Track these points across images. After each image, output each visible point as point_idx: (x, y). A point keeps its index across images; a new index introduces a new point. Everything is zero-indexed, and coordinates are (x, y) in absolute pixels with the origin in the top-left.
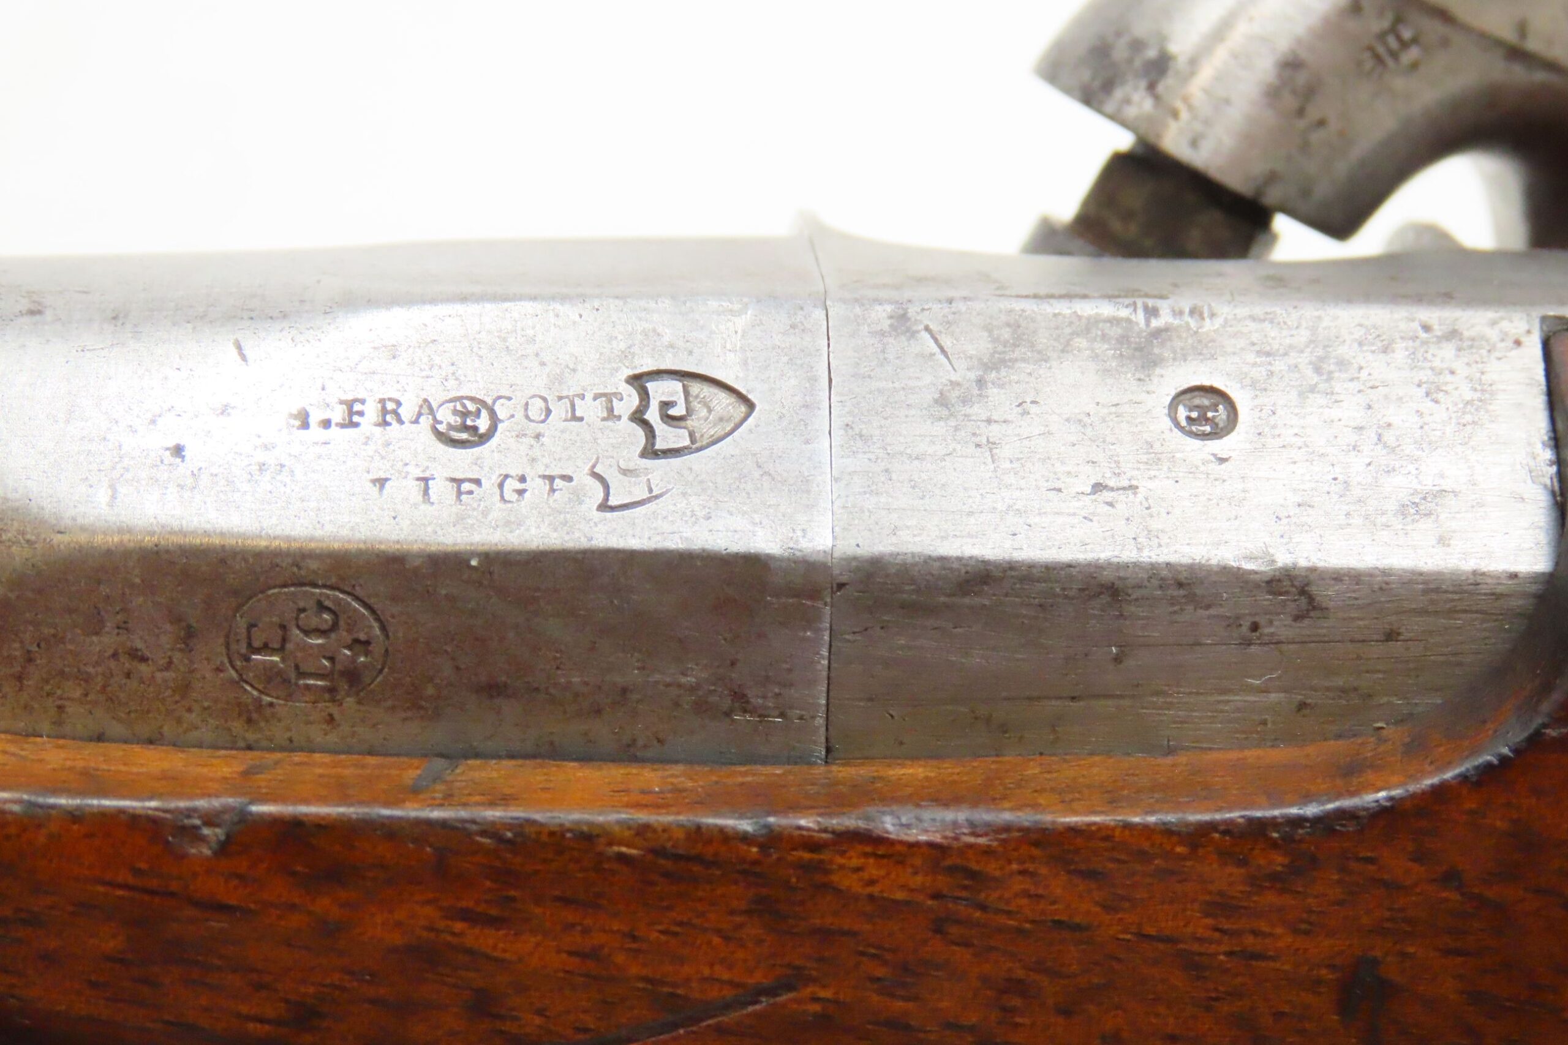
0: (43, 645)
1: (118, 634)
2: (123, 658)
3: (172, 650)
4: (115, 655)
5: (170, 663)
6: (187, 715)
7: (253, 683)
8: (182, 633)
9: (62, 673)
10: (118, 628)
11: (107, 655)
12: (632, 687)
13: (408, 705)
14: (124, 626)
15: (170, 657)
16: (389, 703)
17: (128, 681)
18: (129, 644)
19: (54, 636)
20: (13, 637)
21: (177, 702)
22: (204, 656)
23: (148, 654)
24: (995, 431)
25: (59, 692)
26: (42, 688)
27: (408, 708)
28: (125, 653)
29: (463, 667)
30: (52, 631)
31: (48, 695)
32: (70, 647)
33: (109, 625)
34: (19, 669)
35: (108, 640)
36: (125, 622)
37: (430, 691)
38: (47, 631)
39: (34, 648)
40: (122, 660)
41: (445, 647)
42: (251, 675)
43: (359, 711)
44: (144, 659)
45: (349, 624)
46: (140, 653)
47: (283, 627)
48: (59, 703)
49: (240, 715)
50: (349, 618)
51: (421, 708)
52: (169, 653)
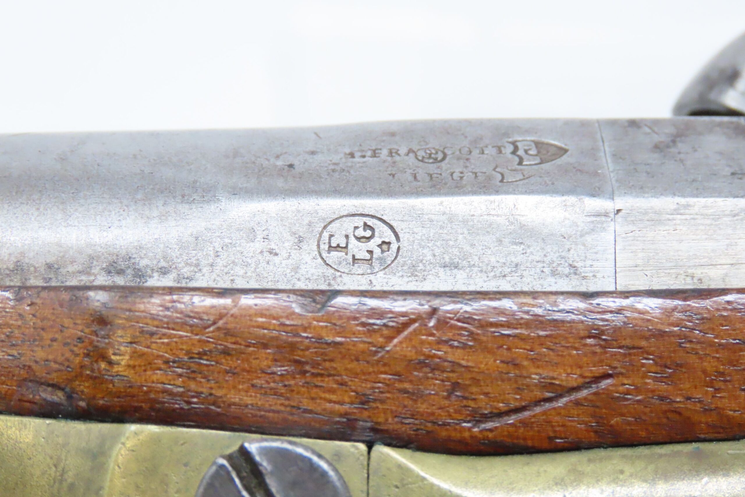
0: (224, 248)
1: (264, 242)
2: (266, 254)
3: (291, 249)
4: (262, 252)
5: (290, 256)
6: (298, 282)
7: (332, 265)
8: (296, 241)
9: (233, 262)
10: (264, 238)
11: (257, 252)
12: (520, 263)
13: (410, 274)
14: (267, 237)
15: (290, 253)
16: (401, 274)
17: (268, 266)
18: (269, 247)
19: (231, 244)
20: (209, 244)
21: (292, 276)
22: (307, 252)
23: (278, 251)
24: (682, 156)
25: (232, 272)
26: (223, 270)
27: (410, 276)
28: (267, 251)
29: (437, 254)
30: (230, 241)
31: (226, 273)
32: (238, 249)
33: (259, 237)
34: (212, 261)
35: (258, 245)
36: (267, 236)
37: (421, 266)
38: (227, 241)
39: (220, 249)
40: (265, 255)
41: (428, 245)
42: (331, 260)
43: (385, 278)
44: (276, 254)
45: (380, 234)
46: (274, 251)
47: (347, 237)
48: (232, 278)
49: (325, 281)
50: (380, 231)
51: (417, 276)
52: (289, 251)
